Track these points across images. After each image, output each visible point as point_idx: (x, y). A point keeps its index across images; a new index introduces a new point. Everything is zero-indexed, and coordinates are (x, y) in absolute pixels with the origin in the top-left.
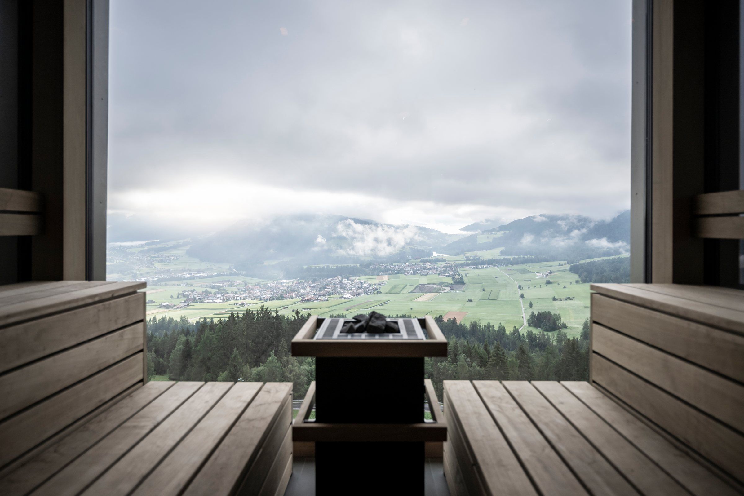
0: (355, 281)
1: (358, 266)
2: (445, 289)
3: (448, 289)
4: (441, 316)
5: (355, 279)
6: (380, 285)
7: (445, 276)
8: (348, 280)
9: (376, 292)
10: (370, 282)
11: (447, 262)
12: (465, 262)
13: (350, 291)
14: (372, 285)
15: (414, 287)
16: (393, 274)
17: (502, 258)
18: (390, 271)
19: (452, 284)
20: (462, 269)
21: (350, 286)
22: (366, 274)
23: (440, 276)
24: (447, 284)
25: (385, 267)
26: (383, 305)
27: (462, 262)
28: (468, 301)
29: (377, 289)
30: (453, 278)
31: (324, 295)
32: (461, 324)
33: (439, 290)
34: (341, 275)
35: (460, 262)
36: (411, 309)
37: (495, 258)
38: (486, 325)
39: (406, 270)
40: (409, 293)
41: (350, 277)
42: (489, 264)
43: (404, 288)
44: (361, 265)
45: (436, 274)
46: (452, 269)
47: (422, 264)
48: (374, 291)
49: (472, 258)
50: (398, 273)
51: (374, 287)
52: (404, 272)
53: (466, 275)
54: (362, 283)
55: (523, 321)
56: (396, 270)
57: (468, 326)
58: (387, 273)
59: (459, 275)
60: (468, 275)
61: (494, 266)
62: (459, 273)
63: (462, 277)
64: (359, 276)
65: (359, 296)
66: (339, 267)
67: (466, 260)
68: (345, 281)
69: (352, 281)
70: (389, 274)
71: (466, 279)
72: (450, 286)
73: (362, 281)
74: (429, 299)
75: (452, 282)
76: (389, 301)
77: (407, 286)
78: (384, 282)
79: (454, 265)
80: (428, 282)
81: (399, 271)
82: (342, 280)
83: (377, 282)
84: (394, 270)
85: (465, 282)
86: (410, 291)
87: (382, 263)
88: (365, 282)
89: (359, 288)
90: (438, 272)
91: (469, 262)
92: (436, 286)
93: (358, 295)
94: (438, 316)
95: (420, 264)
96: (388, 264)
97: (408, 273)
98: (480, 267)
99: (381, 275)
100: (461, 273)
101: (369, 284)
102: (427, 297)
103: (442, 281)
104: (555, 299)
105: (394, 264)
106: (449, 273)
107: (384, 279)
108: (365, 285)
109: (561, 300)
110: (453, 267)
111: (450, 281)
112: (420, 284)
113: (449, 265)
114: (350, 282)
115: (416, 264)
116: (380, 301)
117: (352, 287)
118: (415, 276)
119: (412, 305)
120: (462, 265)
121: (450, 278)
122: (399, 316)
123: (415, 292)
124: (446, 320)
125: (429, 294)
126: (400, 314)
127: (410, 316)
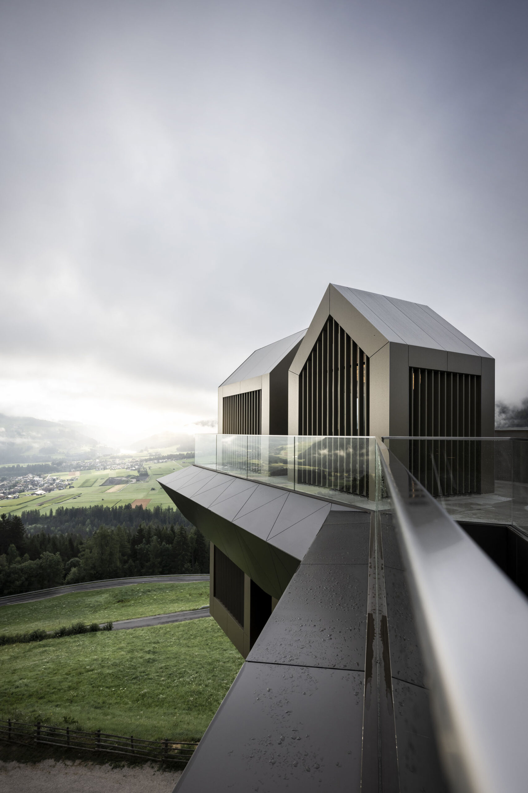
0: (47, 478)
1: (50, 464)
2: (132, 481)
3: (134, 480)
4: (130, 504)
5: (47, 476)
6: (73, 480)
7: (132, 470)
8: (40, 477)
9: (68, 487)
10: (62, 478)
11: (133, 458)
12: (149, 457)
13: (42, 488)
14: (65, 481)
15: (104, 481)
16: (84, 470)
17: (178, 454)
18: (82, 467)
19: (138, 476)
20: (147, 463)
21: (42, 483)
22: (58, 471)
23: (128, 470)
24: (133, 476)
25: (77, 464)
26: (76, 498)
27: (146, 458)
28: (151, 490)
29: (69, 484)
30: (139, 472)
31: (14, 493)
32: (147, 510)
33: (127, 482)
34: (33, 474)
35: (144, 458)
36: (103, 500)
37: (173, 454)
38: (167, 508)
39: (97, 466)
40: (100, 486)
41: (42, 474)
42: (168, 459)
43: (95, 482)
44: (53, 463)
45: (124, 468)
46: (137, 464)
47: (111, 460)
48: (67, 486)
49: (154, 454)
50: (90, 469)
51: (67, 483)
52: (95, 467)
53: (150, 469)
54: (54, 480)
56: (88, 467)
57: (152, 510)
58: (78, 469)
59: (144, 469)
60: (151, 468)
61: (172, 460)
62: (143, 467)
63: (146, 470)
64: (51, 473)
65: (52, 492)
66: (31, 465)
67: (150, 456)
68: (36, 478)
69: (44, 478)
70: (81, 470)
71: (149, 472)
72: (136, 478)
73: (55, 478)
74: (119, 491)
75: (138, 475)
76: (81, 494)
77: (98, 480)
78: (76, 478)
79: (139, 460)
80: (117, 476)
81: (90, 467)
82: (33, 477)
83: (69, 478)
84: (86, 467)
85: (149, 474)
86: (100, 484)
87: (74, 460)
88: (57, 479)
89: (51, 484)
90: (126, 467)
91: (152, 457)
92: (124, 479)
93: (50, 490)
94: (127, 504)
95: (109, 460)
96: (80, 462)
97: (99, 469)
98: (160, 461)
99: (73, 471)
100: (145, 466)
101: (61, 480)
102: (116, 488)
103: (129, 474)
105: (86, 461)
106: (135, 467)
107: (76, 475)
108: (58, 481)
110: (138, 462)
111: (136, 474)
112: (110, 478)
113: (135, 460)
114: (42, 479)
115: (106, 460)
116: (73, 495)
117: (44, 484)
118: (105, 470)
119: (104, 496)
120: (146, 460)
121: (136, 472)
122: (92, 507)
123: (105, 484)
124: (133, 507)
125: (117, 486)
126: (93, 505)
127: (102, 506)
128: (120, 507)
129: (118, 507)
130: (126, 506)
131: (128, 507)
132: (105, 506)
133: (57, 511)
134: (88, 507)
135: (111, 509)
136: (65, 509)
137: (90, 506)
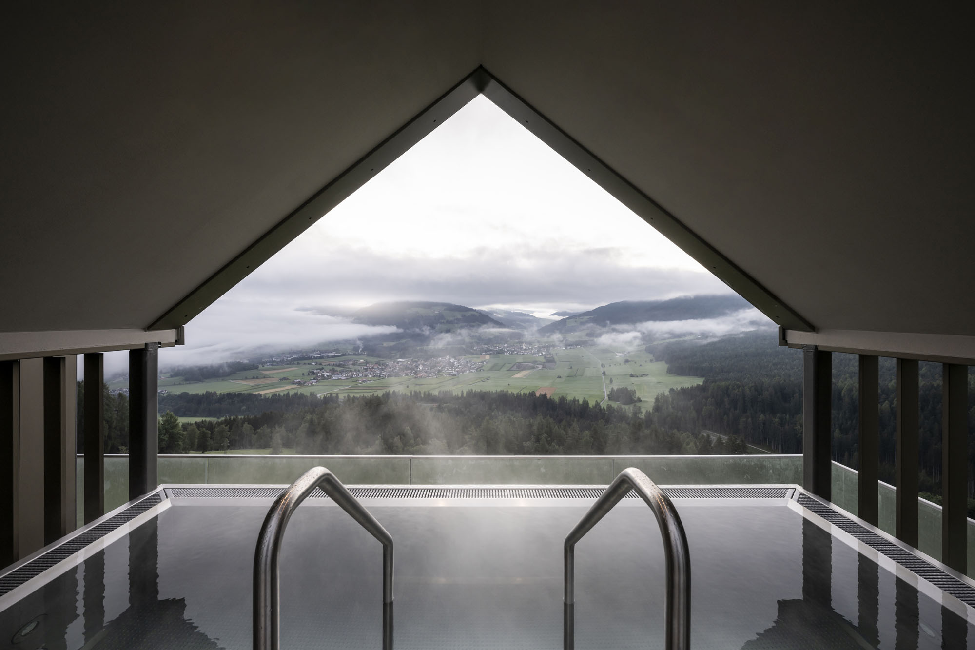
1: (464, 347)
2: (538, 367)
3: (540, 366)
6: (483, 363)
7: (539, 355)
8: (456, 359)
9: (479, 369)
10: (474, 360)
11: (540, 343)
13: (457, 369)
14: (476, 363)
15: (511, 365)
16: (494, 353)
17: (587, 340)
18: (492, 351)
19: (544, 363)
20: (554, 349)
21: (457, 364)
22: (471, 354)
23: (535, 356)
24: (540, 362)
25: (487, 348)
26: (484, 381)
28: (557, 378)
30: (545, 357)
31: (434, 373)
32: (551, 398)
33: (533, 368)
34: (450, 356)
36: (509, 385)
37: (581, 340)
38: (572, 399)
39: (505, 350)
41: (457, 356)
43: (503, 366)
44: (467, 346)
45: (531, 353)
46: (544, 349)
50: (499, 353)
51: (477, 365)
52: (503, 352)
53: (556, 354)
54: (467, 362)
55: (605, 396)
57: (557, 399)
58: (489, 353)
59: (551, 355)
60: (558, 354)
61: (580, 346)
62: (550, 352)
63: (553, 355)
64: (465, 356)
65: (465, 373)
68: (453, 360)
69: (459, 360)
70: (491, 354)
71: (555, 357)
72: (542, 364)
73: (468, 360)
74: (525, 376)
75: (545, 361)
76: (489, 377)
77: (506, 364)
78: (486, 361)
80: (524, 361)
81: (499, 351)
82: (450, 359)
83: (480, 360)
84: (495, 350)
85: (555, 360)
86: (508, 369)
87: (485, 344)
88: (470, 361)
89: (465, 366)
90: (533, 352)
92: (530, 364)
93: (463, 372)
94: (531, 392)
95: (517, 345)
96: (491, 345)
97: (507, 353)
98: (568, 347)
99: (484, 354)
100: (552, 352)
101: (473, 362)
102: (522, 373)
103: (535, 360)
104: (632, 376)
105: (496, 345)
106: (542, 353)
107: (486, 358)
108: (470, 363)
109: (637, 377)
110: (545, 347)
111: (542, 360)
112: (517, 363)
113: (542, 346)
114: (457, 361)
115: (514, 345)
116: (482, 378)
118: (513, 355)
119: (509, 381)
120: (553, 346)
121: (543, 357)
122: (498, 391)
123: (512, 369)
124: (538, 395)
125: (524, 371)
126: (499, 389)
127: (507, 391)
128: (524, 393)
129: (522, 394)
130: (530, 393)
131: (532, 394)
132: (510, 392)
133: (467, 393)
134: (494, 391)
135: (515, 396)
136: (474, 391)
137: (496, 391)
